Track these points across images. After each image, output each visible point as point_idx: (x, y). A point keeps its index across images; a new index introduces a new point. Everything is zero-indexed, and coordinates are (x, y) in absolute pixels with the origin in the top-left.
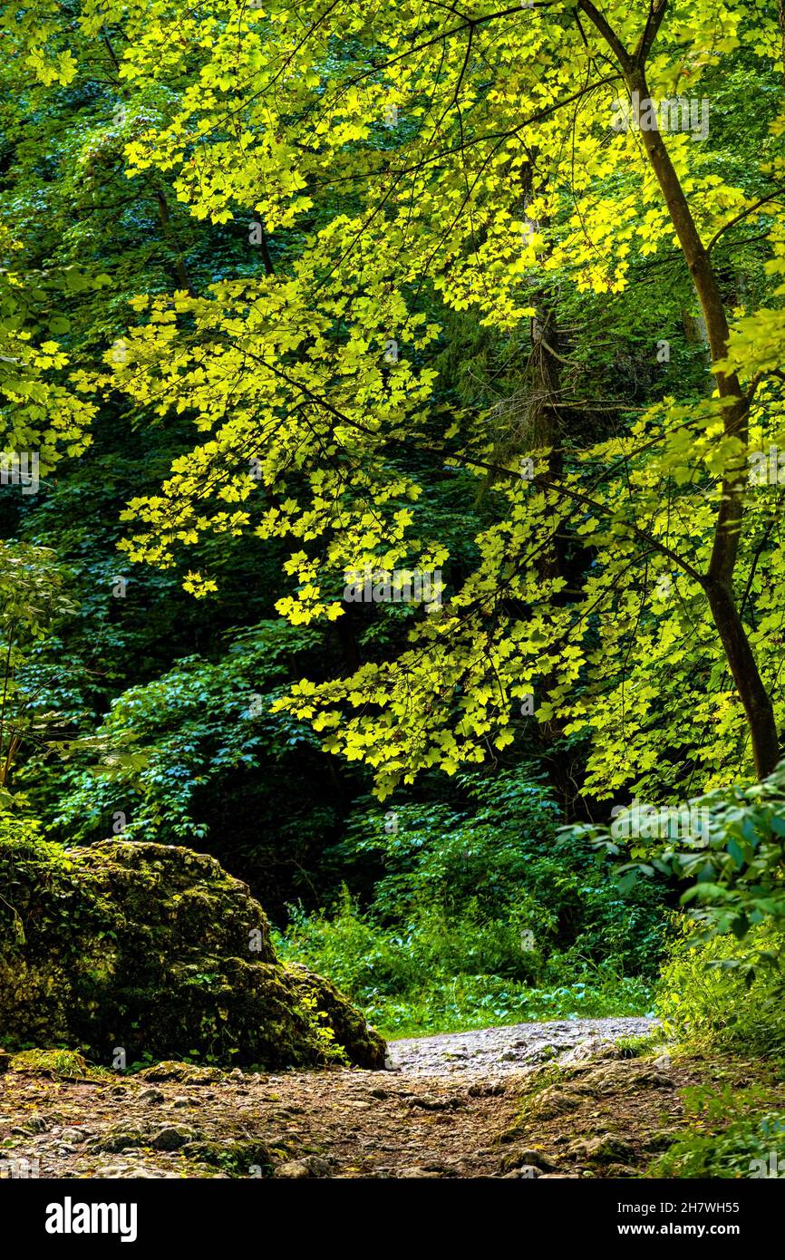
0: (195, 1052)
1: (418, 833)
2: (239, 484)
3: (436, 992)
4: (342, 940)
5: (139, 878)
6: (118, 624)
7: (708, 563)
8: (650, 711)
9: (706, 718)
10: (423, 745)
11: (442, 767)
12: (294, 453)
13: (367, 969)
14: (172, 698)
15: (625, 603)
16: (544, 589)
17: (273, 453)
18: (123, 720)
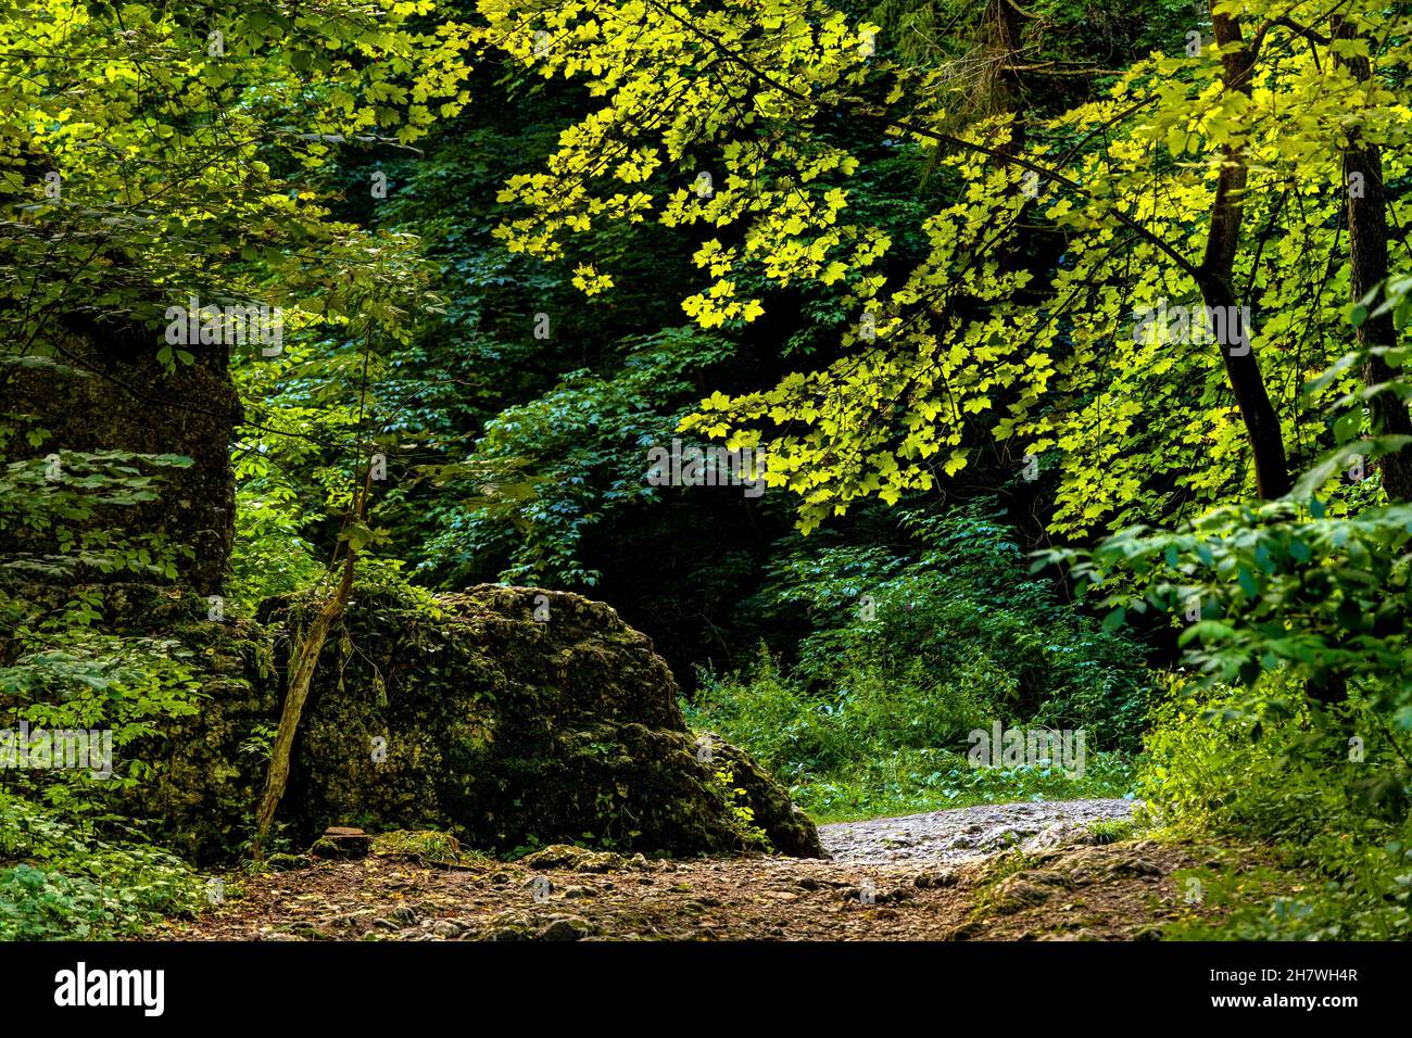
0: (589, 835)
1: (851, 581)
2: (640, 160)
3: (873, 769)
4: (761, 708)
5: (522, 629)
6: (492, 333)
7: (1203, 253)
8: (1131, 431)
9: (1198, 439)
10: (858, 469)
11: (881, 495)
12: (704, 121)
13: (790, 741)
14: (556, 419)
15: (1102, 301)
16: (1005, 284)
17: (680, 122)
18: (499, 447)
